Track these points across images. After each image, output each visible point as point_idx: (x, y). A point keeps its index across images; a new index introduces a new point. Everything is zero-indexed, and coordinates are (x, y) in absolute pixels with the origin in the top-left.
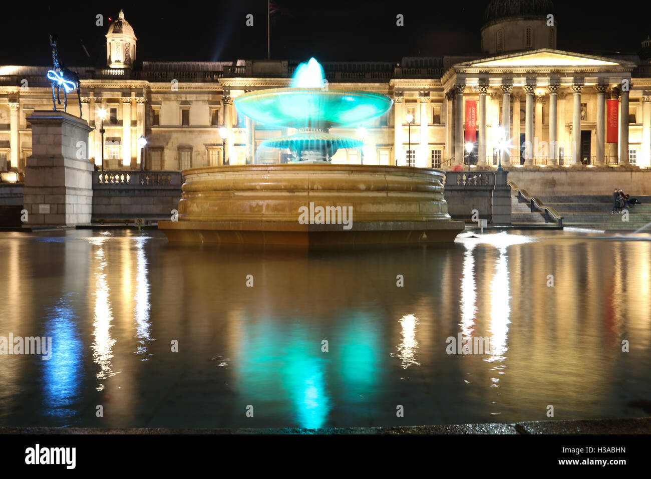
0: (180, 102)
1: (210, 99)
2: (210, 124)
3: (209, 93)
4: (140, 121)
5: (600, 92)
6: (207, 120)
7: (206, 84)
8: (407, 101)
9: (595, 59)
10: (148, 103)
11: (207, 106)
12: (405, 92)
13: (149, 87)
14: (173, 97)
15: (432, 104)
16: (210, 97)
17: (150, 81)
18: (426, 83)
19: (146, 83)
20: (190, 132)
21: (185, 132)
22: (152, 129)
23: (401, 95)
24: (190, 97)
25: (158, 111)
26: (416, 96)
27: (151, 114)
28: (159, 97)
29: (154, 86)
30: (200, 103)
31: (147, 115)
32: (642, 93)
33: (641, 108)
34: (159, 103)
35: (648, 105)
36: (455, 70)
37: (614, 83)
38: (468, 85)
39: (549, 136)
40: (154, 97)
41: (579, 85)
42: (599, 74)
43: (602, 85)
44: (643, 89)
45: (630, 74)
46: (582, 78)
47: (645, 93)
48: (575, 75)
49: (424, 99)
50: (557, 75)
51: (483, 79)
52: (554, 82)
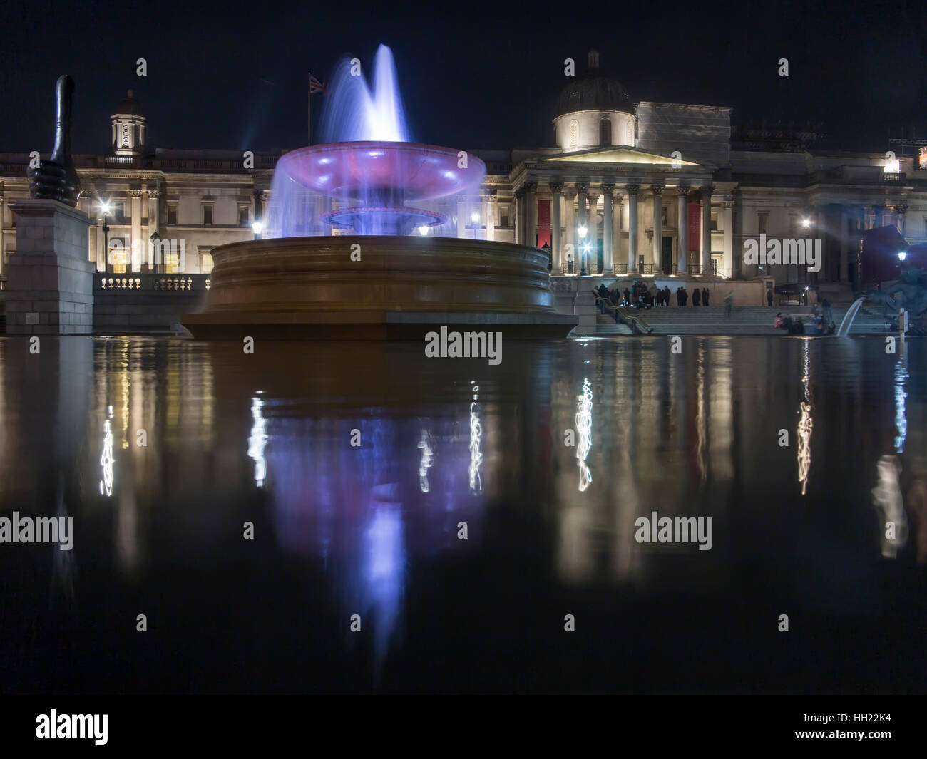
0: (201, 197)
1: (239, 194)
2: (239, 223)
3: (236, 186)
4: (153, 219)
5: (682, 195)
6: (233, 219)
7: (233, 175)
10: (162, 198)
11: (235, 203)
13: (163, 179)
14: (193, 190)
15: (500, 203)
16: (238, 192)
17: (165, 171)
18: (493, 180)
19: (160, 173)
20: (214, 232)
21: (207, 232)
22: (168, 229)
24: (213, 192)
25: (175, 207)
27: (167, 211)
28: (176, 191)
29: (170, 177)
30: (226, 198)
31: (161, 211)
32: (722, 198)
33: (722, 214)
34: (176, 198)
35: (729, 211)
36: (526, 164)
37: (696, 186)
38: (540, 183)
39: (629, 242)
40: (170, 190)
41: (660, 187)
42: (680, 175)
43: (684, 186)
44: (724, 193)
45: (712, 177)
46: (663, 179)
47: (726, 198)
48: (655, 175)
49: (489, 198)
50: (637, 175)
51: (557, 177)
52: (633, 182)
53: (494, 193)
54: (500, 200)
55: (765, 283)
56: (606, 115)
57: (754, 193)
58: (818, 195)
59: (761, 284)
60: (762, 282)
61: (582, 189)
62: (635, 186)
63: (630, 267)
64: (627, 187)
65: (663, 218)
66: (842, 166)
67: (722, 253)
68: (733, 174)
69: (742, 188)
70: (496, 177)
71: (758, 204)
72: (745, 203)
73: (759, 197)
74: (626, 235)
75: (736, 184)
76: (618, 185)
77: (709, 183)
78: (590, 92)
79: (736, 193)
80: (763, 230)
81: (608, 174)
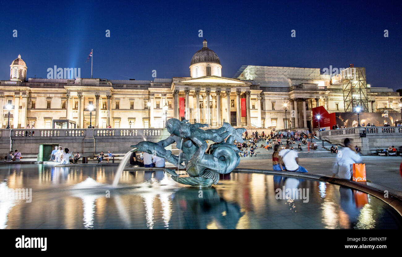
0: (46, 98)
1: (62, 96)
2: (62, 108)
3: (61, 93)
4: (24, 106)
5: (238, 95)
6: (59, 106)
7: (60, 89)
8: (156, 98)
9: (235, 81)
10: (29, 98)
11: (60, 100)
12: (155, 94)
13: (30, 90)
14: (43, 95)
15: (168, 99)
16: (62, 95)
17: (31, 87)
18: (165, 90)
19: (28, 88)
20: (51, 111)
21: (48, 111)
22: (31, 110)
23: (153, 95)
24: (51, 95)
25: (35, 101)
26: (160, 95)
27: (31, 103)
28: (36, 95)
29: (33, 90)
30: (57, 98)
31: (28, 103)
32: (257, 96)
33: (256, 102)
34: (35, 98)
35: (259, 101)
36: (174, 83)
37: (243, 91)
38: (180, 91)
39: (217, 114)
40: (33, 95)
41: (229, 92)
42: (237, 87)
43: (239, 92)
44: (257, 95)
45: (249, 88)
46: (230, 89)
47: (258, 96)
48: (227, 87)
49: (164, 97)
50: (219, 87)
51: (187, 88)
52: (218, 90)
53: (165, 95)
54: (168, 98)
55: (272, 129)
56: (209, 65)
57: (269, 94)
58: (294, 95)
59: (271, 130)
60: (271, 129)
61: (197, 93)
62: (219, 92)
64: (216, 92)
65: (233, 104)
66: (302, 84)
67: (257, 117)
68: (260, 87)
69: (264, 92)
70: (166, 89)
71: (271, 98)
72: (266, 98)
73: (271, 96)
75: (262, 91)
76: (212, 91)
77: (248, 90)
78: (202, 56)
79: (262, 94)
80: (273, 109)
81: (207, 87)
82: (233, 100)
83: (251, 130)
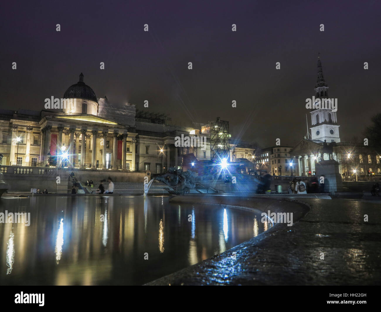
5: (115, 136)
8: (19, 131)
9: (112, 122)
12: (19, 127)
23: (16, 128)
33: (131, 145)
35: (134, 144)
36: (47, 118)
37: (121, 133)
38: (53, 127)
39: (92, 154)
41: (106, 133)
42: (115, 129)
43: (116, 133)
44: (133, 137)
45: (127, 130)
46: (107, 130)
47: (133, 139)
48: (104, 128)
49: (29, 131)
50: (97, 127)
51: (61, 125)
52: (95, 130)
53: (31, 129)
54: (34, 133)
55: (147, 173)
56: (85, 102)
57: (144, 138)
58: (167, 141)
59: (145, 174)
60: (146, 173)
61: (72, 131)
62: (95, 131)
63: (92, 164)
64: (92, 132)
65: (108, 145)
66: (176, 131)
67: (131, 161)
68: (136, 130)
69: (140, 136)
70: (33, 122)
71: (145, 142)
72: (141, 142)
73: (146, 140)
74: (91, 151)
75: (137, 134)
76: (88, 130)
77: (126, 133)
78: (79, 91)
79: (137, 137)
80: (147, 153)
81: (84, 125)
82: (109, 142)
83: (126, 173)
